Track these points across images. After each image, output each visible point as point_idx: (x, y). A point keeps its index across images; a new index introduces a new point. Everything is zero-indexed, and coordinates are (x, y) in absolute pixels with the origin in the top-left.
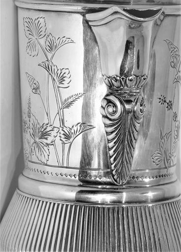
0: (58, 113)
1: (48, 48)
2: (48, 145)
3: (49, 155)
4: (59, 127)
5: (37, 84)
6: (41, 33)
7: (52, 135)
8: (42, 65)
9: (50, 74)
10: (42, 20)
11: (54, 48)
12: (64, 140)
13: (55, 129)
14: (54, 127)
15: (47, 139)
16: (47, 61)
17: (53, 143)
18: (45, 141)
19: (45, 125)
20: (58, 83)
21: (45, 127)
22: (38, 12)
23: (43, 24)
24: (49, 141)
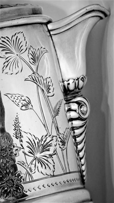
0: (53, 122)
1: (32, 61)
2: (51, 156)
3: (54, 166)
4: (56, 135)
5: (27, 99)
6: (22, 48)
7: (53, 145)
8: (30, 79)
9: (38, 86)
10: (20, 36)
11: (36, 59)
12: (62, 147)
13: (54, 138)
14: (53, 136)
15: (49, 150)
16: (33, 73)
17: (55, 153)
18: (47, 153)
19: (44, 137)
20: (46, 93)
21: (44, 140)
22: (14, 29)
23: (22, 39)
24: (51, 152)
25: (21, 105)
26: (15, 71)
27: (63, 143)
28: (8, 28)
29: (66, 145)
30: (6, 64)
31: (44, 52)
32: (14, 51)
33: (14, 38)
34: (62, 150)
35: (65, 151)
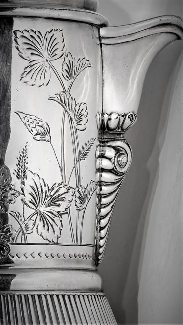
0: (75, 167)
1: (65, 74)
2: (60, 214)
3: (61, 230)
4: (75, 187)
5: (45, 126)
6: (56, 53)
7: (67, 200)
8: (56, 99)
9: (66, 111)
10: (57, 34)
11: (73, 73)
12: (79, 205)
13: (71, 190)
14: (70, 188)
15: (59, 206)
16: (64, 92)
17: (67, 212)
18: (55, 209)
19: (57, 185)
20: (75, 123)
21: (56, 189)
22: (52, 22)
23: (59, 40)
24: (61, 209)
25: (35, 132)
26: (38, 83)
27: (82, 200)
28: (44, 20)
29: (85, 204)
30: (28, 70)
31: (85, 66)
32: (44, 54)
33: (49, 36)
34: (78, 210)
35: (81, 213)
